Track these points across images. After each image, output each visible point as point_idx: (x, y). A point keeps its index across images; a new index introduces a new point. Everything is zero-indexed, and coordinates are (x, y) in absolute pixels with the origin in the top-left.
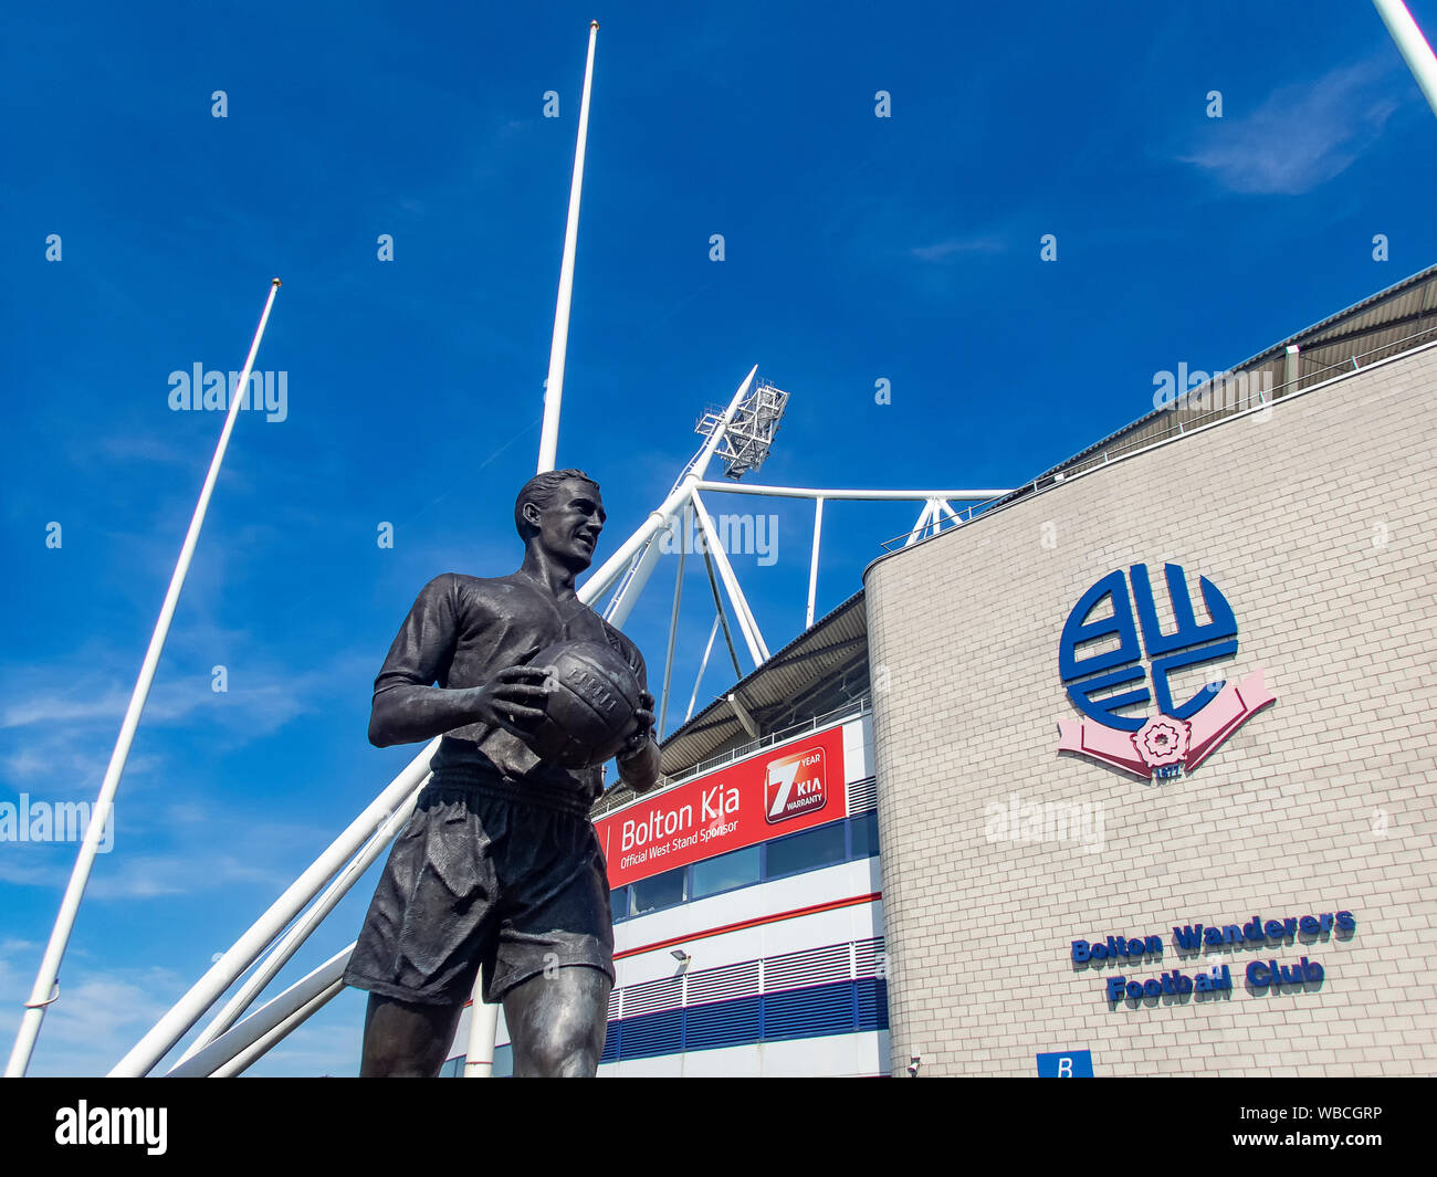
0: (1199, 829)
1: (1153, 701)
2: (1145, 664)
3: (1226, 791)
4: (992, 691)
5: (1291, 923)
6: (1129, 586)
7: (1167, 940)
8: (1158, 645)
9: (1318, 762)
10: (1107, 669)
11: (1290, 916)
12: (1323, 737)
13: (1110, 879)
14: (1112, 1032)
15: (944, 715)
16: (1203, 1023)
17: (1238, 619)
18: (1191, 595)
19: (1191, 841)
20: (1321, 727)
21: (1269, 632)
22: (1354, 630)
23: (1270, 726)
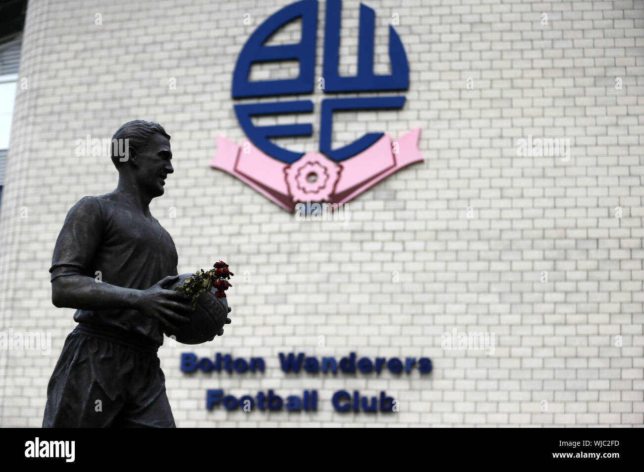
0: (326, 268)
1: (316, 136)
2: (317, 99)
3: (358, 237)
4: (155, 91)
5: (381, 362)
6: (322, 16)
7: (272, 363)
8: (335, 83)
9: (442, 225)
10: (278, 95)
11: (381, 356)
12: (453, 204)
15: (98, 105)
17: (413, 77)
18: (377, 41)
19: (315, 277)
20: (452, 194)
21: (435, 95)
22: (506, 113)
23: (413, 184)
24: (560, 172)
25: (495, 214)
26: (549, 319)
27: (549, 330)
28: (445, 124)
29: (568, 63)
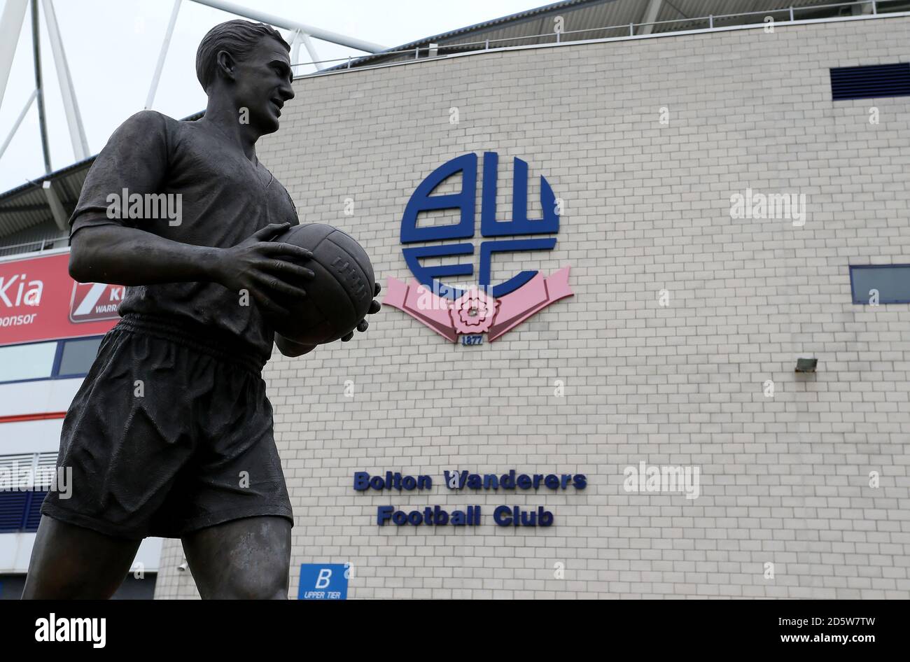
0: (485, 393)
1: (476, 275)
2: (477, 242)
3: (515, 364)
5: (538, 478)
6: (480, 170)
7: (438, 480)
8: (492, 228)
9: (593, 353)
11: (539, 473)
12: (602, 334)
13: (401, 423)
14: (373, 551)
16: (449, 551)
18: (530, 190)
19: (477, 401)
20: (600, 325)
21: (583, 237)
22: (648, 251)
23: (564, 317)
24: (700, 303)
25: (641, 342)
26: (695, 438)
27: (696, 448)
28: (592, 263)
29: (705, 205)
